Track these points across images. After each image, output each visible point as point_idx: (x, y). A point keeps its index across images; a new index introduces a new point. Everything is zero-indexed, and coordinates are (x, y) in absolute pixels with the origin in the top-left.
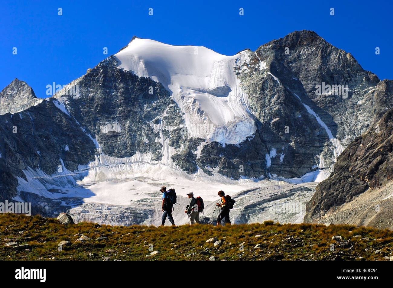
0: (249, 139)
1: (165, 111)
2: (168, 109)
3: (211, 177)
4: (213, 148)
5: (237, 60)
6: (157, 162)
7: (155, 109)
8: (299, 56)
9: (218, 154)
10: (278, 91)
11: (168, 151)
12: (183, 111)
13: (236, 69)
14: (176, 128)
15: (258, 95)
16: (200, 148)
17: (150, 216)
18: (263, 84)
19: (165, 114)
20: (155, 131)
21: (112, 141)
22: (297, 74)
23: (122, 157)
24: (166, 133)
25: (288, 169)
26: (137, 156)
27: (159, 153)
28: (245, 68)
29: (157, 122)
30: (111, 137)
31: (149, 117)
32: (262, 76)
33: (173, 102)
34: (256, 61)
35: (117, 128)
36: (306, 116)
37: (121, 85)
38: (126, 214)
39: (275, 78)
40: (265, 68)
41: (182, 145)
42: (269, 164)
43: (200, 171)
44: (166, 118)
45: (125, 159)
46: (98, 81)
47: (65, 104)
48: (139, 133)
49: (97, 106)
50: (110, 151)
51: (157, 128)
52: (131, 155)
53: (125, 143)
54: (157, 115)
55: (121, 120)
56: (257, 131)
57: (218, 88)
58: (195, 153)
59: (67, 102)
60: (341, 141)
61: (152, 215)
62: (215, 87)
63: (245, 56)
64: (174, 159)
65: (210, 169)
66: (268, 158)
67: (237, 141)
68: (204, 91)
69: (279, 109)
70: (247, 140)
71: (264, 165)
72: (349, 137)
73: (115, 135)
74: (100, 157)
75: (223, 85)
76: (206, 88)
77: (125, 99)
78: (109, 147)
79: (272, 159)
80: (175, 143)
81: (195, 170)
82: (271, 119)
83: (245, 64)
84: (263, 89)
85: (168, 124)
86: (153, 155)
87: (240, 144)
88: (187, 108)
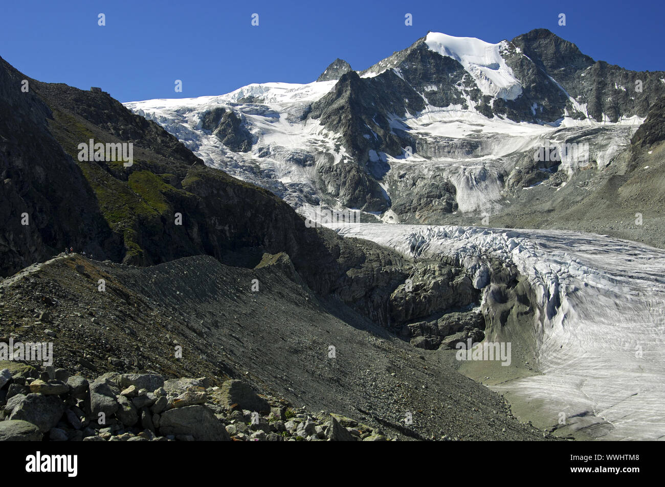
0: (520, 97)
1: (463, 78)
2: (464, 77)
3: (504, 120)
4: (500, 102)
5: (500, 46)
6: (466, 110)
7: (456, 76)
8: (540, 45)
9: (503, 106)
10: (532, 66)
11: (471, 104)
12: (475, 78)
13: (500, 52)
14: (472, 89)
15: (519, 69)
16: (492, 102)
17: (480, 145)
18: (521, 62)
19: (463, 80)
20: (459, 90)
21: (433, 97)
22: (540, 56)
23: (442, 107)
24: (467, 92)
25: (546, 116)
26: (451, 106)
27: (466, 105)
28: (506, 51)
29: (459, 85)
30: (432, 94)
31: (454, 81)
32: (519, 57)
33: (467, 72)
34: (512, 47)
35: (435, 88)
36: (551, 82)
37: (433, 61)
38: (465, 144)
39: (529, 58)
40: (520, 52)
41: (480, 100)
42: (534, 113)
43: (496, 117)
44: (464, 82)
45: (444, 109)
46: (417, 58)
47: (399, 72)
48: (449, 92)
49: (420, 74)
50: (433, 103)
51: (460, 88)
52: (447, 106)
53: (442, 98)
54: (458, 81)
55: (437, 83)
56: (523, 92)
57: (492, 64)
58: (489, 105)
59: (401, 71)
60: (575, 100)
61: (481, 144)
62: (490, 64)
63: (504, 44)
64: (477, 108)
65: (502, 116)
66: (533, 109)
67: (513, 97)
68: (483, 66)
69: (535, 78)
70: (519, 98)
71: (531, 113)
72: (580, 97)
73: (434, 93)
74: (428, 106)
75: (494, 62)
76: (484, 64)
77: (437, 70)
78: (432, 100)
79: (536, 110)
80: (474, 98)
81: (492, 117)
82: (530, 84)
83: (506, 49)
84: (522, 65)
85: (466, 86)
86: (462, 106)
87: (515, 100)
88: (477, 76)
